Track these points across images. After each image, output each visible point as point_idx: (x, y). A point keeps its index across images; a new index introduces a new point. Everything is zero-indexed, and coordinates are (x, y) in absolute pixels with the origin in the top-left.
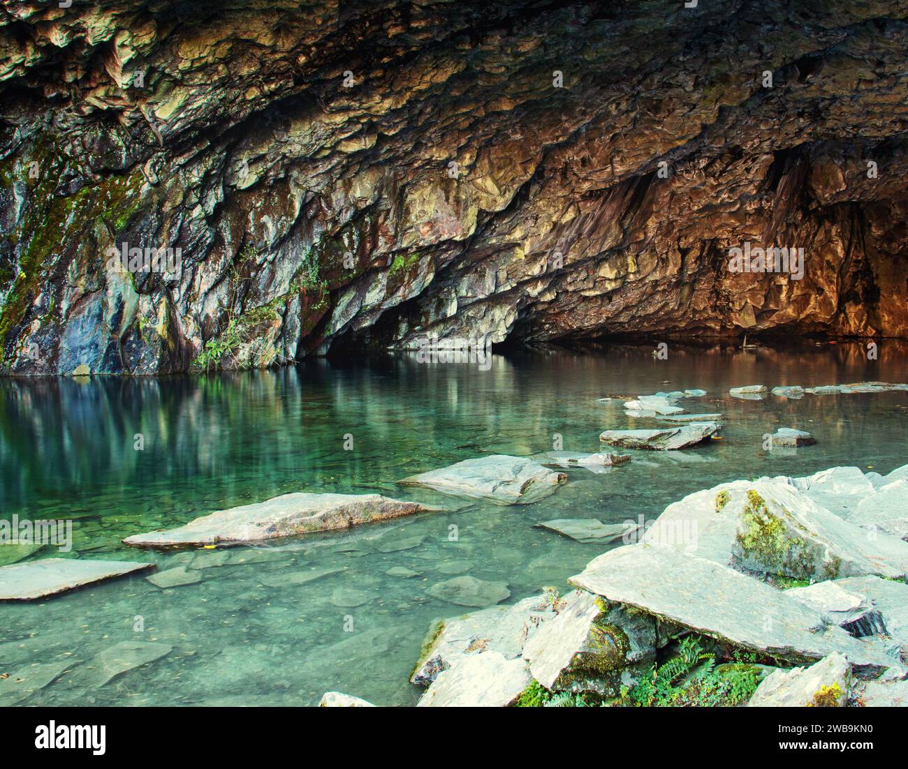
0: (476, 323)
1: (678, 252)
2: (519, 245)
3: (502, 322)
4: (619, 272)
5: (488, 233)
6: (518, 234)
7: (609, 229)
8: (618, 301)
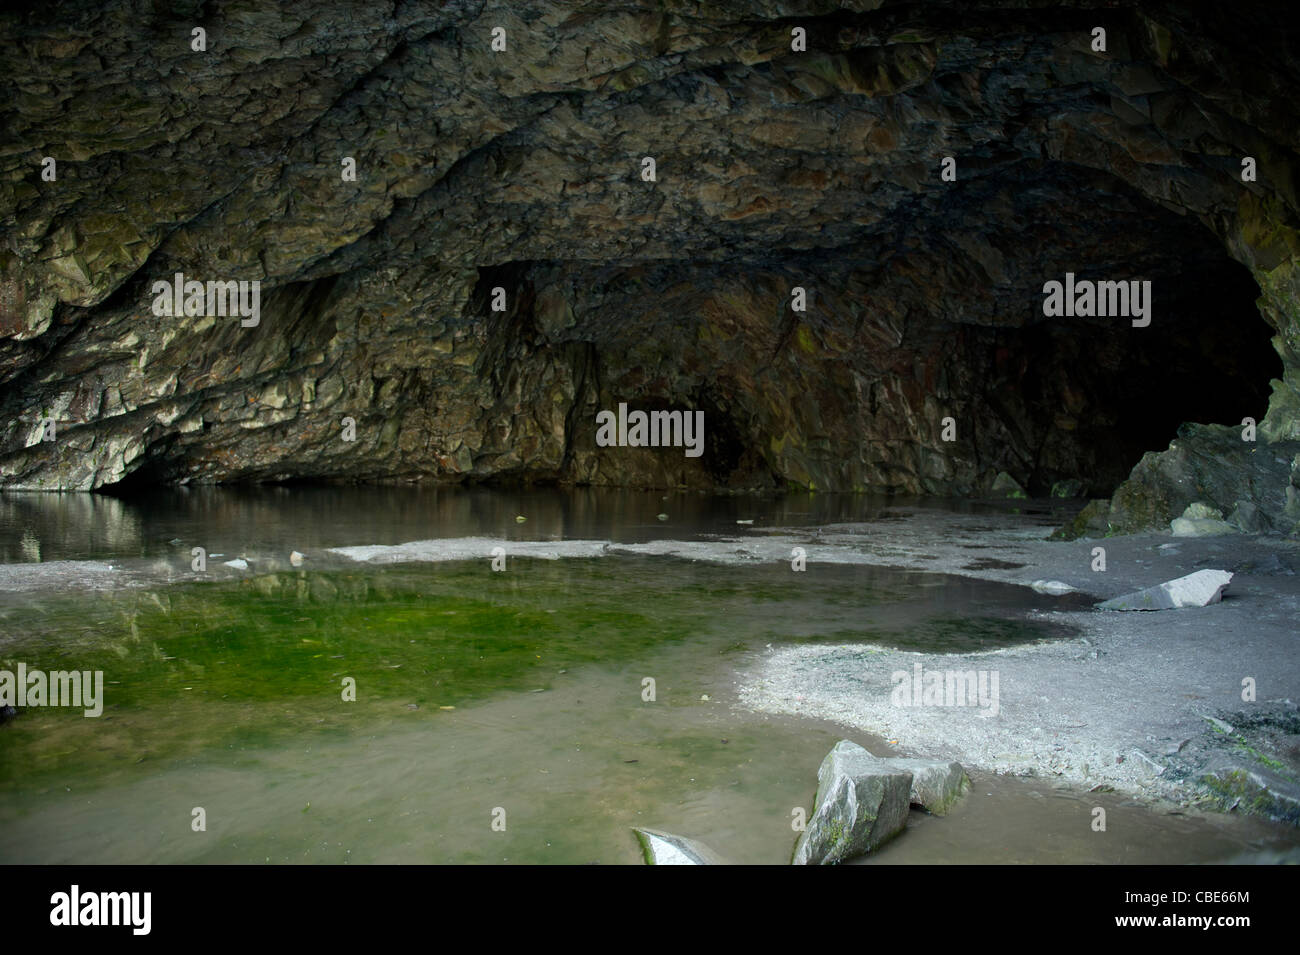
0: (82, 457)
1: (370, 381)
2: (133, 356)
3: (120, 457)
4: (289, 400)
5: (84, 336)
6: (131, 340)
7: (269, 344)
8: (296, 436)
